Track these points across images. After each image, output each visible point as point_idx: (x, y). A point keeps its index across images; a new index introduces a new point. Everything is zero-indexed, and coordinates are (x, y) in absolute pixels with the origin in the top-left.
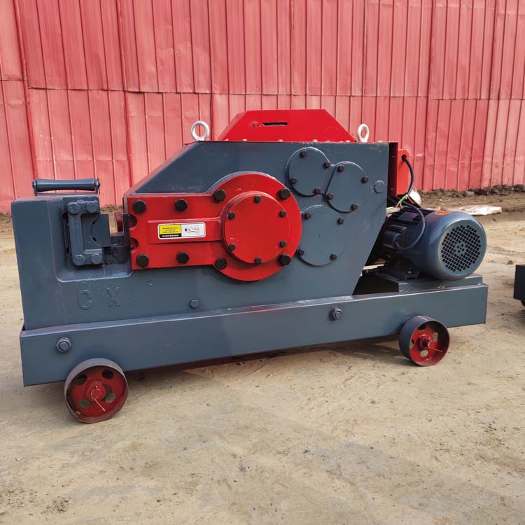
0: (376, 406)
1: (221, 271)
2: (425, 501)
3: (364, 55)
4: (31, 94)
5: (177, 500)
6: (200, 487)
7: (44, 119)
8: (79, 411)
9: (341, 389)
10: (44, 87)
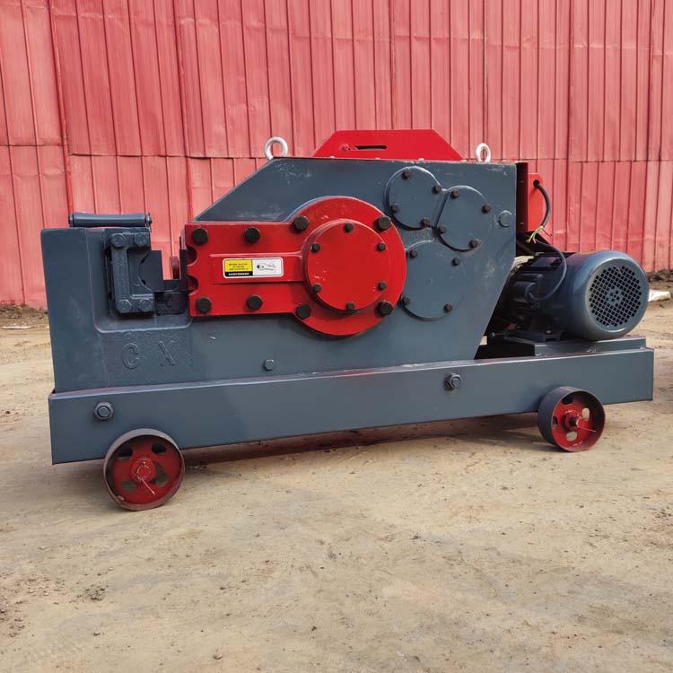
0: (507, 492)
1: (304, 321)
2: (576, 588)
3: (485, 109)
4: (72, 163)
5: (246, 587)
6: (275, 575)
7: (87, 193)
8: (122, 496)
9: (462, 475)
10: (88, 153)
